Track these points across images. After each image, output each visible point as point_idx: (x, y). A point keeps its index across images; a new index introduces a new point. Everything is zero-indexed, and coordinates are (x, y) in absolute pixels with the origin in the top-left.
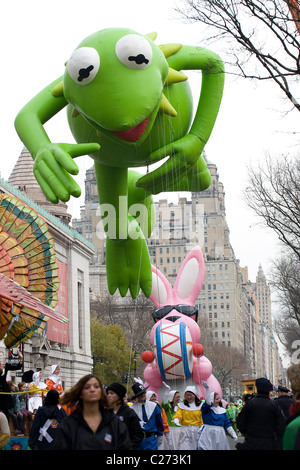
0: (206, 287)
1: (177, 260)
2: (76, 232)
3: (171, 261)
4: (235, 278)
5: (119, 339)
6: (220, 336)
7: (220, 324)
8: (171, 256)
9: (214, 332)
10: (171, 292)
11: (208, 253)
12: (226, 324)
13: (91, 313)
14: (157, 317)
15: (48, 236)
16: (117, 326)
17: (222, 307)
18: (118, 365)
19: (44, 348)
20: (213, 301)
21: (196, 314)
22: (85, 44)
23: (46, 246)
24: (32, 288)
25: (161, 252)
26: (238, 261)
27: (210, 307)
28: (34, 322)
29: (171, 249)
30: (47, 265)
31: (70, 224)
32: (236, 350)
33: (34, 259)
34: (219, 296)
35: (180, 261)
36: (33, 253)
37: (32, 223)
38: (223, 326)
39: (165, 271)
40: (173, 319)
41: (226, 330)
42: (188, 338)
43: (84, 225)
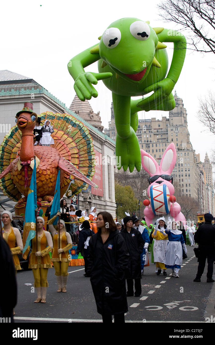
0: (177, 165)
1: (161, 150)
2: (106, 136)
3: (158, 151)
4: (193, 160)
5: (130, 193)
6: (185, 191)
7: (185, 185)
8: (158, 148)
9: (182, 189)
10: (158, 167)
11: (178, 147)
12: (188, 185)
13: (115, 180)
14: (151, 181)
15: (89, 136)
16: (129, 186)
17: (186, 176)
18: (130, 207)
19: (90, 198)
20: (181, 173)
21: (172, 179)
22: (112, 26)
23: (88, 142)
24: (81, 165)
25: (153, 146)
26: (194, 151)
27: (180, 176)
28: (82, 184)
29: (158, 144)
30: (89, 152)
31: (103, 131)
32: (193, 199)
33: (82, 149)
34: (184, 170)
35: (163, 151)
36: (81, 146)
37: (81, 129)
38: (186, 186)
39: (155, 156)
40: (160, 182)
41: (188, 188)
42: (168, 192)
43: (111, 132)
